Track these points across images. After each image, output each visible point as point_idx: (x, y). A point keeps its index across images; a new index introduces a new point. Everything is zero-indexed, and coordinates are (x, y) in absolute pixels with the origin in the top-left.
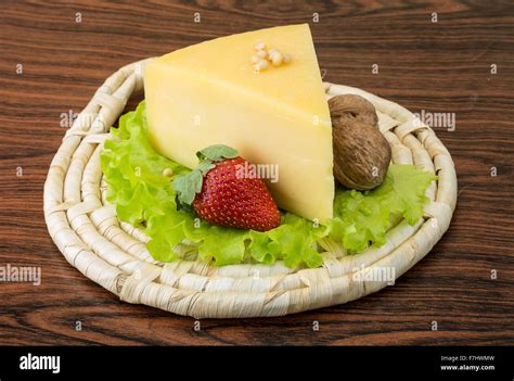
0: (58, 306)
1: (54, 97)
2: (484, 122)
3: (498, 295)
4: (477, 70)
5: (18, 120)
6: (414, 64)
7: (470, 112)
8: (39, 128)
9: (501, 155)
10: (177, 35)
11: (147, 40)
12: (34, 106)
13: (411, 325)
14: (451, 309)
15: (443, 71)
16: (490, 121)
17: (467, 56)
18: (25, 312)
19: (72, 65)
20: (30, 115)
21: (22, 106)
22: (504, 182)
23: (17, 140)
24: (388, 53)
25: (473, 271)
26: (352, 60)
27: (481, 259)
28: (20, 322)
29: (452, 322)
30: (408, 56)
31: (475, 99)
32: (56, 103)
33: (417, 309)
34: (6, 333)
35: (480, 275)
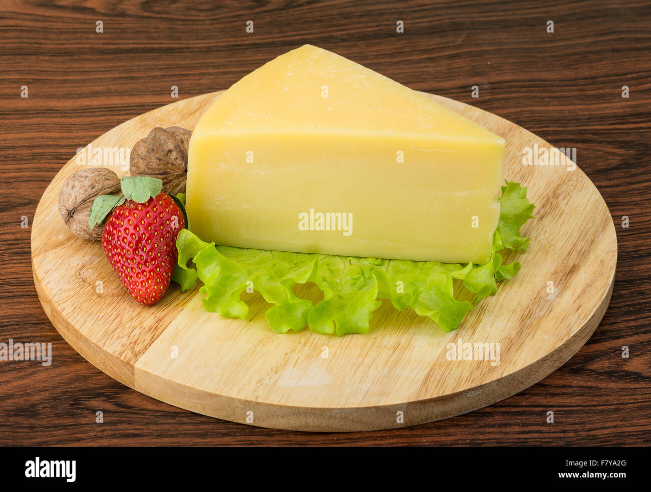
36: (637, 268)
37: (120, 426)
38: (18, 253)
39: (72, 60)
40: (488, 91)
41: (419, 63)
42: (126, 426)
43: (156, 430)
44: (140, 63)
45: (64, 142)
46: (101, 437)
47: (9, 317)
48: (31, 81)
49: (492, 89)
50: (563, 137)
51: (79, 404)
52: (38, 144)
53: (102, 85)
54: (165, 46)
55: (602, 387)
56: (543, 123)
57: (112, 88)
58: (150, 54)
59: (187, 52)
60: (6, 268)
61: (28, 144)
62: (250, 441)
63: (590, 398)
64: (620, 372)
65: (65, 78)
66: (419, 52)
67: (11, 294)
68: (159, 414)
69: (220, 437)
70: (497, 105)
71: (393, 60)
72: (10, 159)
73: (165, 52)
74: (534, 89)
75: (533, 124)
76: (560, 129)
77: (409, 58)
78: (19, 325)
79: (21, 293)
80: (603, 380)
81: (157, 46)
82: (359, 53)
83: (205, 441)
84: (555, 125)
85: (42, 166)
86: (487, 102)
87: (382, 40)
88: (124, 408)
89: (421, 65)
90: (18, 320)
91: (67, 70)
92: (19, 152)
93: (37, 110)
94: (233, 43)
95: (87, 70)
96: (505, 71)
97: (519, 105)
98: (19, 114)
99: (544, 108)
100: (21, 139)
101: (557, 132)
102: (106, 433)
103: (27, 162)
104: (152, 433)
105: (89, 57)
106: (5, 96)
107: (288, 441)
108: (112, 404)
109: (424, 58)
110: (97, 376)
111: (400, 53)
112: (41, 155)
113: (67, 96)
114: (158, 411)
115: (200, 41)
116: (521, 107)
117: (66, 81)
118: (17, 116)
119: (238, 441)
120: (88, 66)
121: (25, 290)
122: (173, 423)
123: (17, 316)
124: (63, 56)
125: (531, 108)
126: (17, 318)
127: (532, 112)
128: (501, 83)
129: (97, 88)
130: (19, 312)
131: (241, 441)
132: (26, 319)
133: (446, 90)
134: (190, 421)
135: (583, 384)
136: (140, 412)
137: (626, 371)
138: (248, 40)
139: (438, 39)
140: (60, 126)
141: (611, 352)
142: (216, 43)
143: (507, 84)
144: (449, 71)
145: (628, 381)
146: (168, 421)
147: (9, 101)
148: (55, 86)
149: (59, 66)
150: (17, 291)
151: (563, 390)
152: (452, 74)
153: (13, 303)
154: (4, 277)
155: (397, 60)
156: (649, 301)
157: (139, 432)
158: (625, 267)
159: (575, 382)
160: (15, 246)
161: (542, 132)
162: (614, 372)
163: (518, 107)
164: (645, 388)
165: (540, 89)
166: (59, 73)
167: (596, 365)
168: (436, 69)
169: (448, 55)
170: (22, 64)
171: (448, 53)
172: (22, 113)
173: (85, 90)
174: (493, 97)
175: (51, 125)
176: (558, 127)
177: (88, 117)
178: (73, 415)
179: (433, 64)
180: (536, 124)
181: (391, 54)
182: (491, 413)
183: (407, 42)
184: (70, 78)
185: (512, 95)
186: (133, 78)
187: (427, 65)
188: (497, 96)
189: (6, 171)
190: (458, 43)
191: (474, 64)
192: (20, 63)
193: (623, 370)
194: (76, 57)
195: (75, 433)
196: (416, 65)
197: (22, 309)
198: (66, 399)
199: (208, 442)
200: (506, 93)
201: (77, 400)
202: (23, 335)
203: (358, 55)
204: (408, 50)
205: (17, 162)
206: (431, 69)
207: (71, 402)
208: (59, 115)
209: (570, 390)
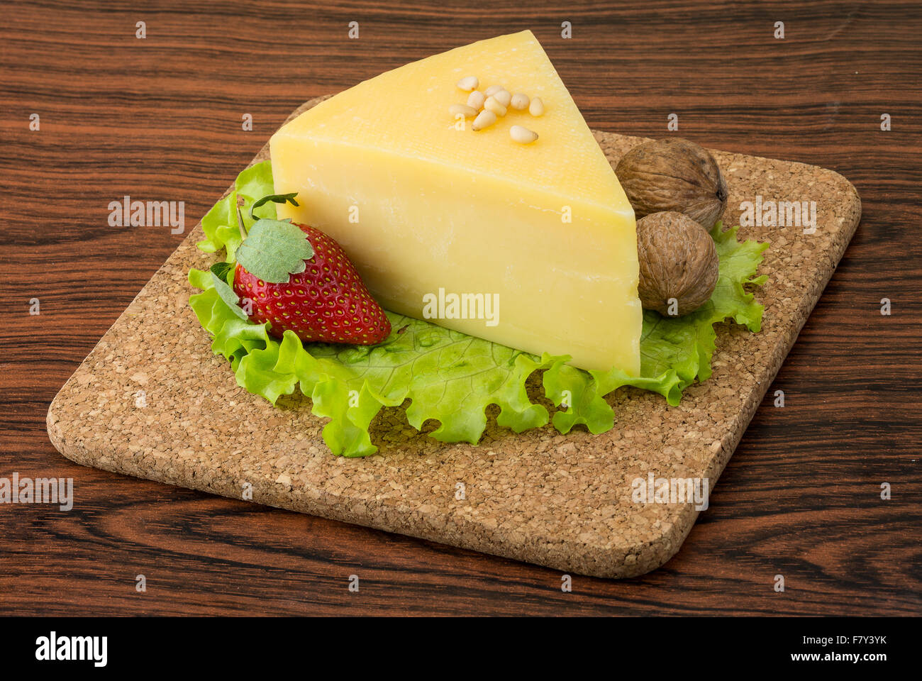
0: (152, 502)
1: (116, 130)
2: (854, 148)
3: (892, 445)
4: (836, 57)
5: (59, 174)
6: (728, 50)
7: (829, 131)
8: (97, 188)
9: (885, 207)
10: (321, 11)
11: (269, 23)
12: (86, 149)
13: (749, 507)
14: (814, 474)
15: (778, 60)
16: (863, 148)
17: (818, 31)
18: (98, 513)
19: (144, 73)
20: (78, 165)
21: (64, 148)
22: (893, 253)
23: (61, 210)
24: (682, 31)
25: (848, 410)
26: (624, 47)
27: (861, 388)
28: (91, 530)
29: (816, 496)
30: (718, 36)
31: (835, 108)
32: (122, 143)
33: (758, 480)
34: (69, 549)
35: (860, 415)
36: (906, 406)
37: (77, 562)
38: (75, 300)
39: (286, 27)
40: (834, 116)
41: (759, 64)
42: (85, 562)
43: (120, 573)
44: (374, 38)
45: (214, 147)
46: (47, 574)
47: (18, 390)
48: (218, 53)
49: (840, 113)
50: (906, 195)
51: (43, 524)
52: (180, 146)
53: (309, 67)
54: (420, 13)
55: (757, 581)
56: (888, 173)
57: (319, 71)
58: (394, 25)
59: (445, 25)
60: (51, 320)
61: (167, 146)
62: (234, 603)
63: (729, 598)
64: (795, 561)
65: (266, 52)
66: (767, 48)
67: (38, 357)
68: (137, 549)
69: (197, 592)
70: (836, 139)
71: (724, 58)
72: (135, 164)
73: (415, 24)
74: (902, 117)
75: (871, 173)
76: (908, 183)
77: (749, 56)
78: (27, 402)
79: (51, 357)
80: (763, 570)
81: (409, 13)
82: (682, 43)
83: (175, 595)
84: (904, 176)
85: (169, 178)
86: (825, 133)
87: (722, 26)
88: (96, 535)
89: (761, 68)
90: (29, 394)
91: (273, 41)
92: (151, 156)
93: (204, 97)
94: (514, 16)
95: (301, 42)
96: (873, 87)
97: (867, 141)
98: (178, 101)
99: (902, 149)
100: (161, 138)
101: (902, 188)
102: (55, 569)
103: (154, 171)
104: (112, 577)
105: (311, 23)
106: (173, 74)
107: (284, 609)
108: (83, 529)
109: (768, 58)
110: (86, 486)
111: (739, 46)
112: (175, 163)
113: (254, 80)
114: (138, 545)
115: (471, 10)
116: (869, 144)
117: (264, 57)
118: (175, 104)
119: (217, 602)
120: (304, 36)
121: (59, 352)
122: (148, 565)
123: (30, 389)
124: (277, 19)
125: (883, 148)
126: (30, 392)
127: (880, 153)
128: (858, 105)
129: (298, 71)
130: (36, 383)
131: (221, 602)
132: (40, 395)
133: (776, 109)
134: (172, 564)
135: (732, 575)
136: (113, 543)
137: (804, 562)
138: (536, 12)
139: (803, 29)
140: (221, 123)
141: (798, 529)
142: (491, 14)
143: (867, 107)
144: (795, 80)
145: (799, 576)
146: (144, 561)
147: (177, 81)
148: (245, 63)
149: (266, 34)
150: (47, 354)
151: (700, 583)
152: (797, 86)
153: (34, 370)
154: (42, 333)
155: (729, 57)
156: (896, 459)
157: (96, 572)
158: (890, 401)
159: (722, 572)
160: (78, 289)
161: (880, 185)
162: (786, 560)
163: (866, 144)
164: (816, 593)
165: (912, 117)
166: (260, 45)
167: (765, 549)
168: (779, 76)
169: (805, 56)
170: (216, 28)
171: (807, 53)
172: (185, 99)
173: (283, 72)
174: (837, 126)
175: (212, 121)
176: (908, 179)
177: (267, 113)
178: (28, 538)
179: (777, 68)
180: (876, 173)
181: (726, 47)
182: (579, 603)
183: (755, 30)
184: (272, 52)
185: (866, 125)
186: (353, 59)
187: (769, 67)
188: (842, 125)
189: (120, 182)
190: (830, 37)
191: (835, 72)
192: (215, 26)
193: (800, 560)
194: (294, 23)
195: (17, 564)
196: (753, 67)
197: (41, 380)
198: (30, 515)
199: (179, 598)
200: (859, 121)
201: (43, 518)
202: (24, 419)
203: (679, 46)
204: (753, 43)
205: (140, 171)
206: (770, 75)
207: (34, 520)
208: (230, 106)
209: (709, 584)
